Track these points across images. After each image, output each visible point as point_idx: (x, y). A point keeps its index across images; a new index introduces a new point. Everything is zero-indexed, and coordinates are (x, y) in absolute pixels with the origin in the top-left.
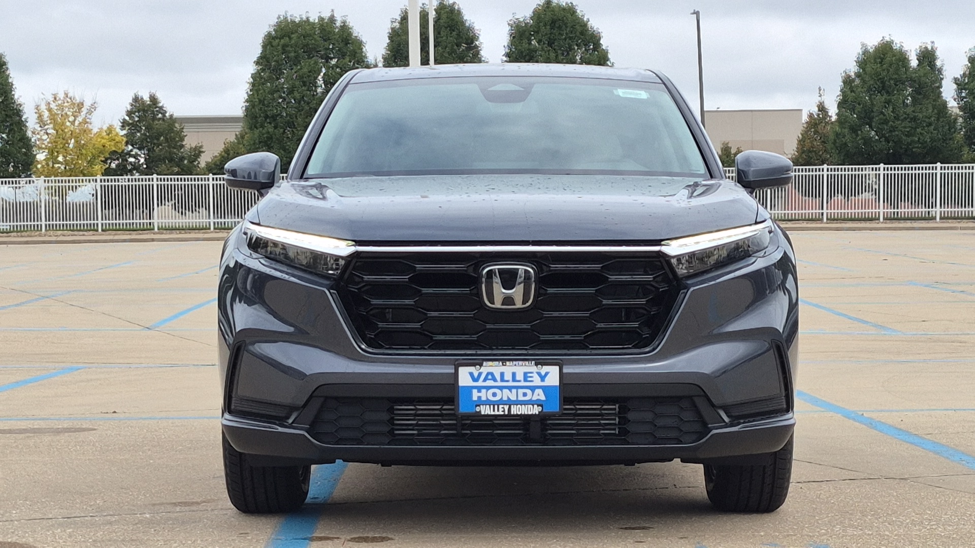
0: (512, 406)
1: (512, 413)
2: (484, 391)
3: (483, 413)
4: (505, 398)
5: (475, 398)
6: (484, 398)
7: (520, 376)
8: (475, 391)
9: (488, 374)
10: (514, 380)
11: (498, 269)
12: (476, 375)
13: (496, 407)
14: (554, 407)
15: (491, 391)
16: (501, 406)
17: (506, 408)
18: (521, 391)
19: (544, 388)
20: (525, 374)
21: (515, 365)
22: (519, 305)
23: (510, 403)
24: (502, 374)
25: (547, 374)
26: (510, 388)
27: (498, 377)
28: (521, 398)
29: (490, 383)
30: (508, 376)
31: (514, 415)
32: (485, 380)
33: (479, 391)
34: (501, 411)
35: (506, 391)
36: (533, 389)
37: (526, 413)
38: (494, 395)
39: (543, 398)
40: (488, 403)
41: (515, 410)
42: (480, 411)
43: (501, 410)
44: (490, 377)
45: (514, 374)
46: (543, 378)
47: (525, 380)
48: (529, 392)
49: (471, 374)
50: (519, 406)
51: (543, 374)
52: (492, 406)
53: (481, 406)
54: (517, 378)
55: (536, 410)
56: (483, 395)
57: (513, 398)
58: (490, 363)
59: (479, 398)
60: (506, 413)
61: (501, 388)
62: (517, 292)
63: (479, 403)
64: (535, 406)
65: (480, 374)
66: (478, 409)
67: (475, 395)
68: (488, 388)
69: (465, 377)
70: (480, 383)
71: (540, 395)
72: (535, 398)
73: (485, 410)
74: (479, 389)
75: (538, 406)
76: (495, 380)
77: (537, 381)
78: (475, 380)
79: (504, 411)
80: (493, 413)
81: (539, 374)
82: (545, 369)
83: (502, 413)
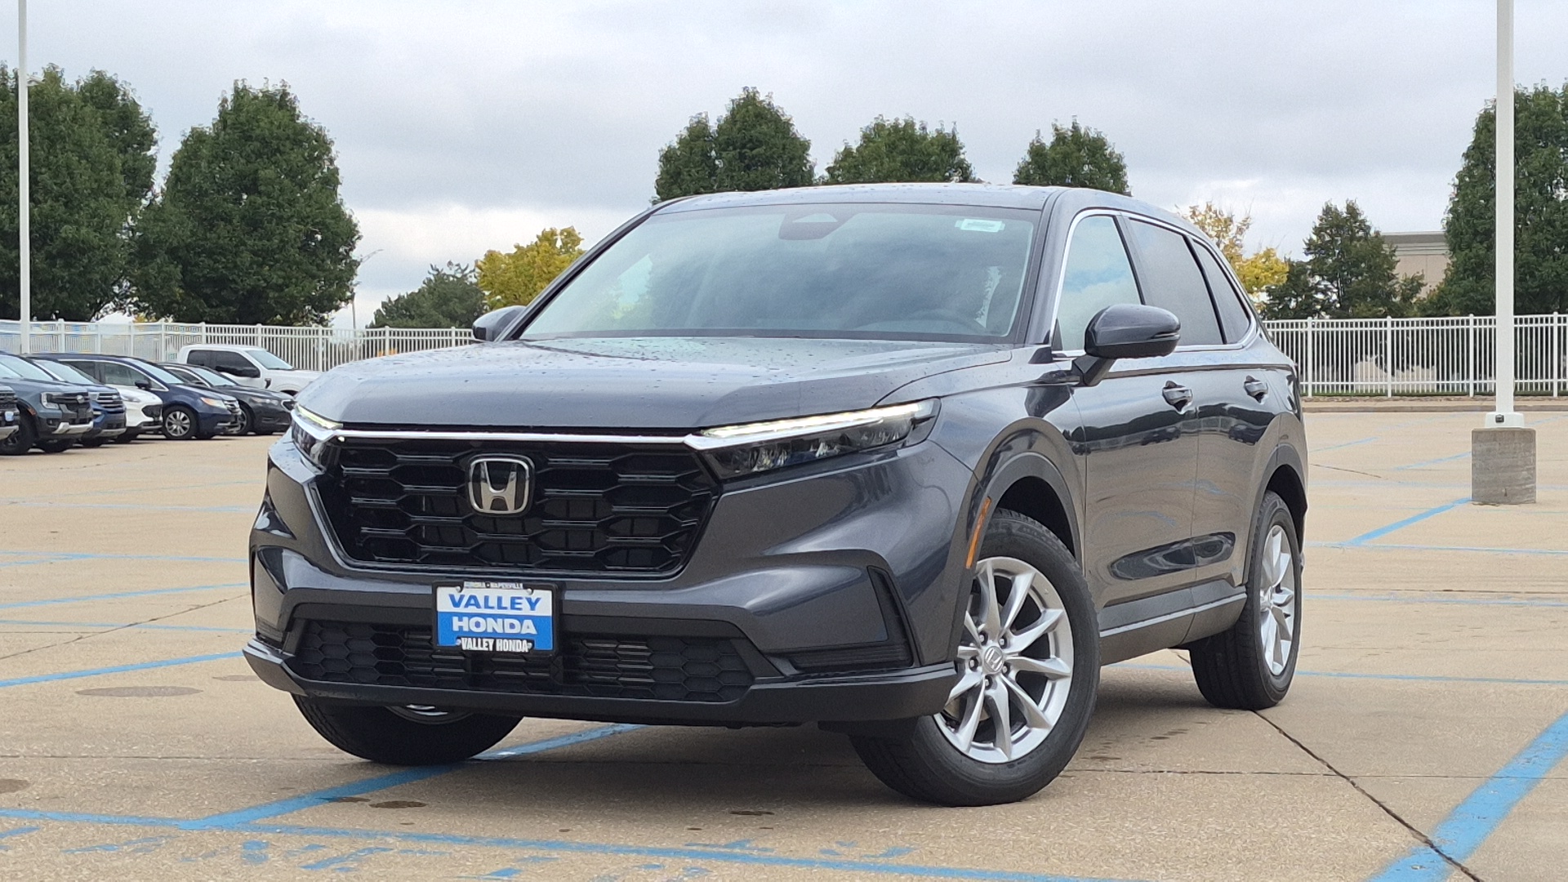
0: (498, 641)
1: (498, 649)
2: (465, 619)
3: (464, 648)
4: (490, 630)
5: (456, 628)
6: (466, 629)
7: (506, 603)
8: (455, 619)
9: (471, 597)
10: (500, 607)
11: (488, 463)
12: (457, 598)
13: (479, 640)
14: (547, 644)
15: (474, 620)
16: (485, 640)
17: (491, 642)
18: (508, 621)
19: (536, 620)
20: (513, 599)
21: (501, 587)
22: (511, 510)
23: (495, 636)
24: (486, 599)
25: (538, 600)
26: (495, 617)
27: (482, 602)
28: (508, 630)
29: (472, 609)
30: (493, 602)
31: (500, 652)
32: (467, 605)
33: (460, 620)
34: (485, 646)
35: (490, 620)
36: (521, 619)
37: (514, 650)
38: (478, 625)
39: (533, 631)
40: (470, 635)
41: (503, 646)
42: (461, 645)
43: (485, 644)
44: (472, 602)
45: (500, 599)
46: (533, 605)
47: (513, 608)
48: (516, 622)
49: (452, 597)
50: (505, 641)
51: (533, 600)
52: (474, 640)
53: (463, 639)
54: (504, 605)
55: (524, 647)
56: (467, 624)
57: (499, 630)
58: (472, 584)
59: (461, 628)
60: (491, 649)
61: (484, 616)
62: (509, 493)
63: (461, 634)
64: (525, 642)
65: (462, 597)
66: (458, 642)
67: (456, 624)
68: (470, 616)
69: (444, 599)
70: (461, 609)
71: (529, 628)
72: (524, 631)
73: (468, 644)
74: (461, 616)
75: (528, 641)
76: (477, 605)
77: (526, 609)
78: (456, 605)
79: (488, 646)
80: (475, 648)
81: (529, 600)
82: (538, 593)
83: (487, 649)
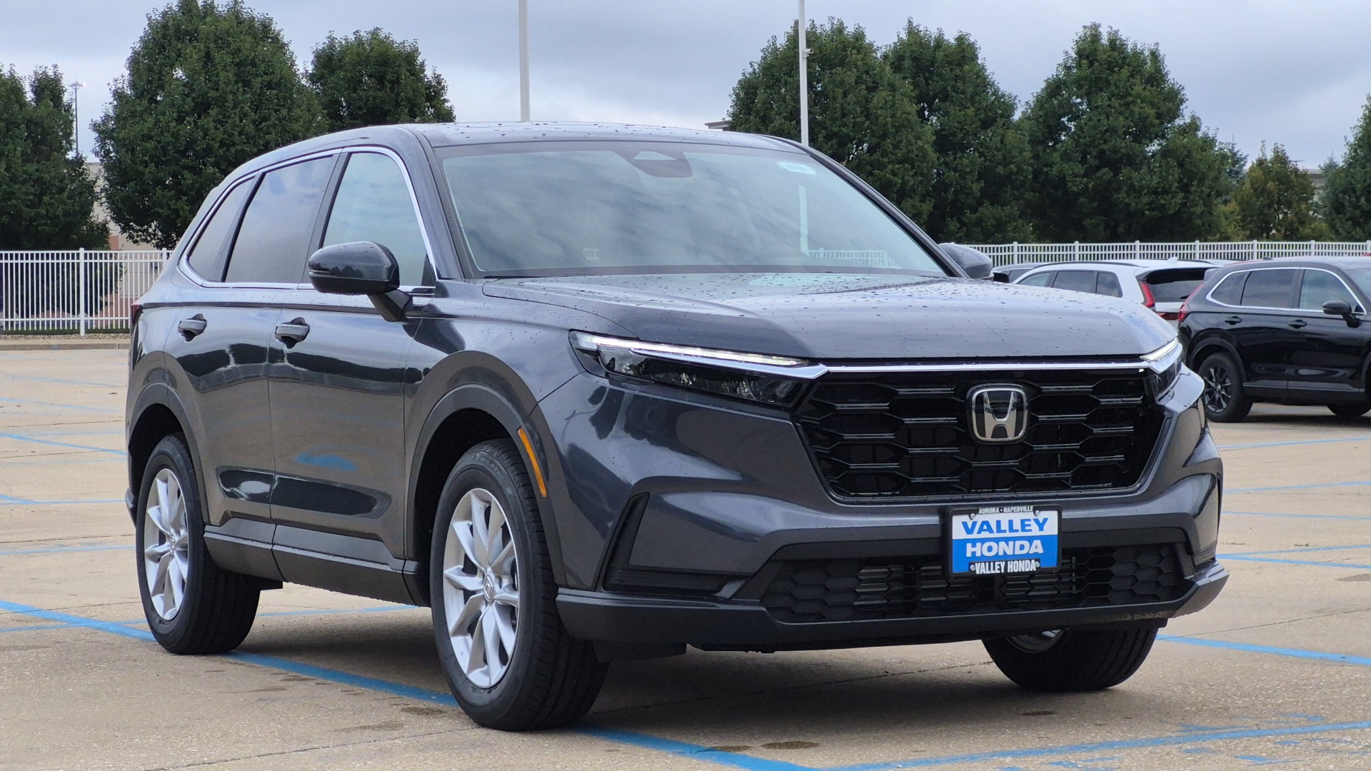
0: (1009, 562)
1: (1009, 571)
2: (978, 545)
3: (978, 573)
4: (1001, 553)
5: (969, 554)
6: (979, 554)
7: (1017, 526)
8: (969, 545)
9: (984, 523)
10: (1011, 529)
11: (988, 392)
12: (970, 525)
13: (992, 564)
14: (1053, 562)
15: (987, 545)
16: (997, 563)
17: (1003, 564)
18: (1018, 543)
19: (1044, 539)
20: (1023, 521)
21: (1013, 511)
22: (1011, 437)
23: (1006, 558)
24: (998, 523)
25: (1045, 520)
26: (1007, 540)
27: (994, 528)
28: (1018, 552)
29: (985, 535)
30: (1005, 526)
31: (1011, 573)
32: (979, 532)
33: (974, 546)
34: (997, 569)
35: (1002, 544)
36: (1031, 540)
37: (1023, 570)
38: (990, 549)
39: (1040, 550)
40: (983, 559)
41: (1014, 567)
42: (975, 571)
43: (997, 567)
44: (985, 527)
45: (1011, 522)
46: (1041, 526)
47: (1023, 530)
48: (1026, 543)
49: (965, 524)
50: (1016, 562)
51: (1041, 521)
52: (987, 564)
53: (976, 564)
54: (1015, 528)
55: (1032, 566)
56: (979, 550)
57: (1010, 552)
58: (986, 510)
59: (974, 553)
60: (1003, 571)
61: (997, 540)
62: (1009, 420)
63: (974, 560)
64: (1033, 561)
65: (974, 524)
66: (972, 568)
67: (969, 550)
68: (983, 541)
69: (958, 528)
70: (975, 535)
71: (1038, 547)
72: (1032, 551)
73: (980, 569)
74: (974, 542)
75: (1036, 561)
76: (991, 531)
77: (1035, 531)
78: (969, 531)
79: (1000, 569)
80: (988, 572)
81: (1037, 521)
82: (1042, 515)
83: (999, 572)
